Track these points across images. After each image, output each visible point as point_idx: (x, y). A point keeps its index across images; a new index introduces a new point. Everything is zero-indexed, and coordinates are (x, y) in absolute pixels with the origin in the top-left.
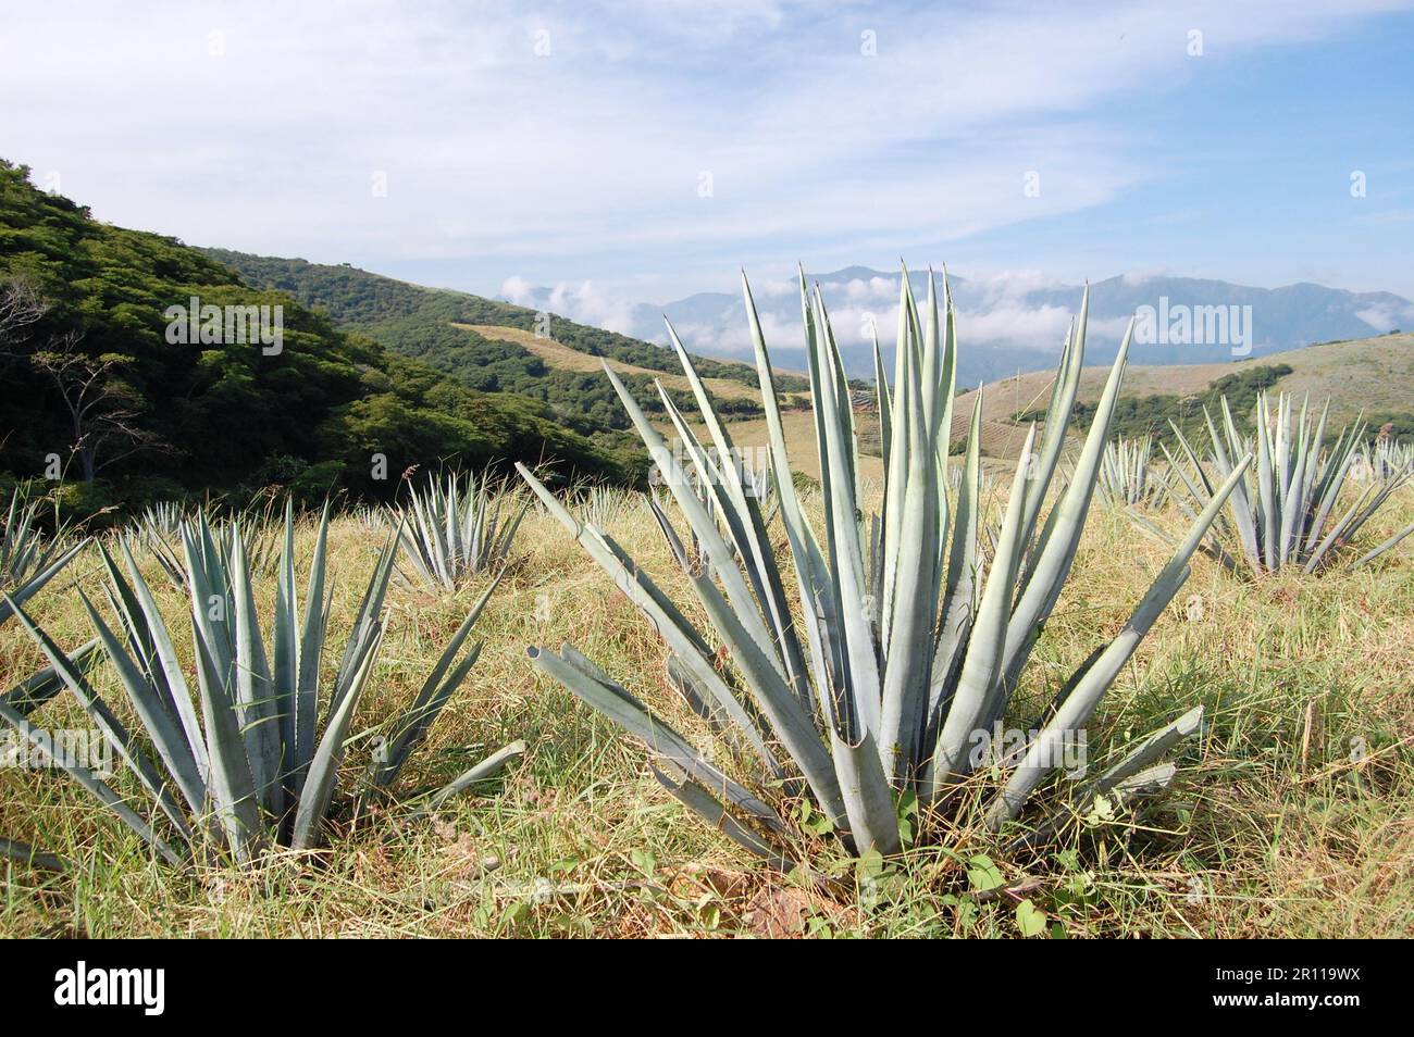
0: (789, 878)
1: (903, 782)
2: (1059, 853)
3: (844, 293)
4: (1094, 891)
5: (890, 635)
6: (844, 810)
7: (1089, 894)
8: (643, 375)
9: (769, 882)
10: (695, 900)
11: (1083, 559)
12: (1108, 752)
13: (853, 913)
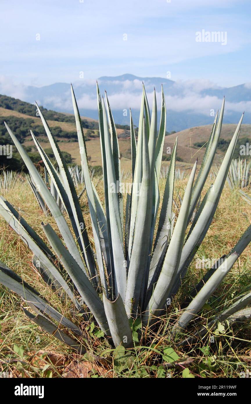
0: (84, 357)
1: (136, 315)
2: (201, 347)
3: (122, 86)
4: (215, 364)
5: (132, 250)
6: (108, 327)
7: (214, 366)
8: (30, 119)
9: (75, 359)
10: (42, 367)
11: (220, 212)
12: (225, 302)
13: (112, 373)
